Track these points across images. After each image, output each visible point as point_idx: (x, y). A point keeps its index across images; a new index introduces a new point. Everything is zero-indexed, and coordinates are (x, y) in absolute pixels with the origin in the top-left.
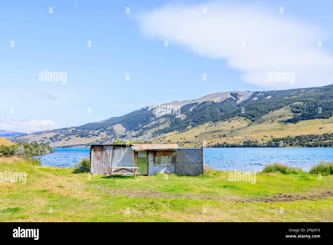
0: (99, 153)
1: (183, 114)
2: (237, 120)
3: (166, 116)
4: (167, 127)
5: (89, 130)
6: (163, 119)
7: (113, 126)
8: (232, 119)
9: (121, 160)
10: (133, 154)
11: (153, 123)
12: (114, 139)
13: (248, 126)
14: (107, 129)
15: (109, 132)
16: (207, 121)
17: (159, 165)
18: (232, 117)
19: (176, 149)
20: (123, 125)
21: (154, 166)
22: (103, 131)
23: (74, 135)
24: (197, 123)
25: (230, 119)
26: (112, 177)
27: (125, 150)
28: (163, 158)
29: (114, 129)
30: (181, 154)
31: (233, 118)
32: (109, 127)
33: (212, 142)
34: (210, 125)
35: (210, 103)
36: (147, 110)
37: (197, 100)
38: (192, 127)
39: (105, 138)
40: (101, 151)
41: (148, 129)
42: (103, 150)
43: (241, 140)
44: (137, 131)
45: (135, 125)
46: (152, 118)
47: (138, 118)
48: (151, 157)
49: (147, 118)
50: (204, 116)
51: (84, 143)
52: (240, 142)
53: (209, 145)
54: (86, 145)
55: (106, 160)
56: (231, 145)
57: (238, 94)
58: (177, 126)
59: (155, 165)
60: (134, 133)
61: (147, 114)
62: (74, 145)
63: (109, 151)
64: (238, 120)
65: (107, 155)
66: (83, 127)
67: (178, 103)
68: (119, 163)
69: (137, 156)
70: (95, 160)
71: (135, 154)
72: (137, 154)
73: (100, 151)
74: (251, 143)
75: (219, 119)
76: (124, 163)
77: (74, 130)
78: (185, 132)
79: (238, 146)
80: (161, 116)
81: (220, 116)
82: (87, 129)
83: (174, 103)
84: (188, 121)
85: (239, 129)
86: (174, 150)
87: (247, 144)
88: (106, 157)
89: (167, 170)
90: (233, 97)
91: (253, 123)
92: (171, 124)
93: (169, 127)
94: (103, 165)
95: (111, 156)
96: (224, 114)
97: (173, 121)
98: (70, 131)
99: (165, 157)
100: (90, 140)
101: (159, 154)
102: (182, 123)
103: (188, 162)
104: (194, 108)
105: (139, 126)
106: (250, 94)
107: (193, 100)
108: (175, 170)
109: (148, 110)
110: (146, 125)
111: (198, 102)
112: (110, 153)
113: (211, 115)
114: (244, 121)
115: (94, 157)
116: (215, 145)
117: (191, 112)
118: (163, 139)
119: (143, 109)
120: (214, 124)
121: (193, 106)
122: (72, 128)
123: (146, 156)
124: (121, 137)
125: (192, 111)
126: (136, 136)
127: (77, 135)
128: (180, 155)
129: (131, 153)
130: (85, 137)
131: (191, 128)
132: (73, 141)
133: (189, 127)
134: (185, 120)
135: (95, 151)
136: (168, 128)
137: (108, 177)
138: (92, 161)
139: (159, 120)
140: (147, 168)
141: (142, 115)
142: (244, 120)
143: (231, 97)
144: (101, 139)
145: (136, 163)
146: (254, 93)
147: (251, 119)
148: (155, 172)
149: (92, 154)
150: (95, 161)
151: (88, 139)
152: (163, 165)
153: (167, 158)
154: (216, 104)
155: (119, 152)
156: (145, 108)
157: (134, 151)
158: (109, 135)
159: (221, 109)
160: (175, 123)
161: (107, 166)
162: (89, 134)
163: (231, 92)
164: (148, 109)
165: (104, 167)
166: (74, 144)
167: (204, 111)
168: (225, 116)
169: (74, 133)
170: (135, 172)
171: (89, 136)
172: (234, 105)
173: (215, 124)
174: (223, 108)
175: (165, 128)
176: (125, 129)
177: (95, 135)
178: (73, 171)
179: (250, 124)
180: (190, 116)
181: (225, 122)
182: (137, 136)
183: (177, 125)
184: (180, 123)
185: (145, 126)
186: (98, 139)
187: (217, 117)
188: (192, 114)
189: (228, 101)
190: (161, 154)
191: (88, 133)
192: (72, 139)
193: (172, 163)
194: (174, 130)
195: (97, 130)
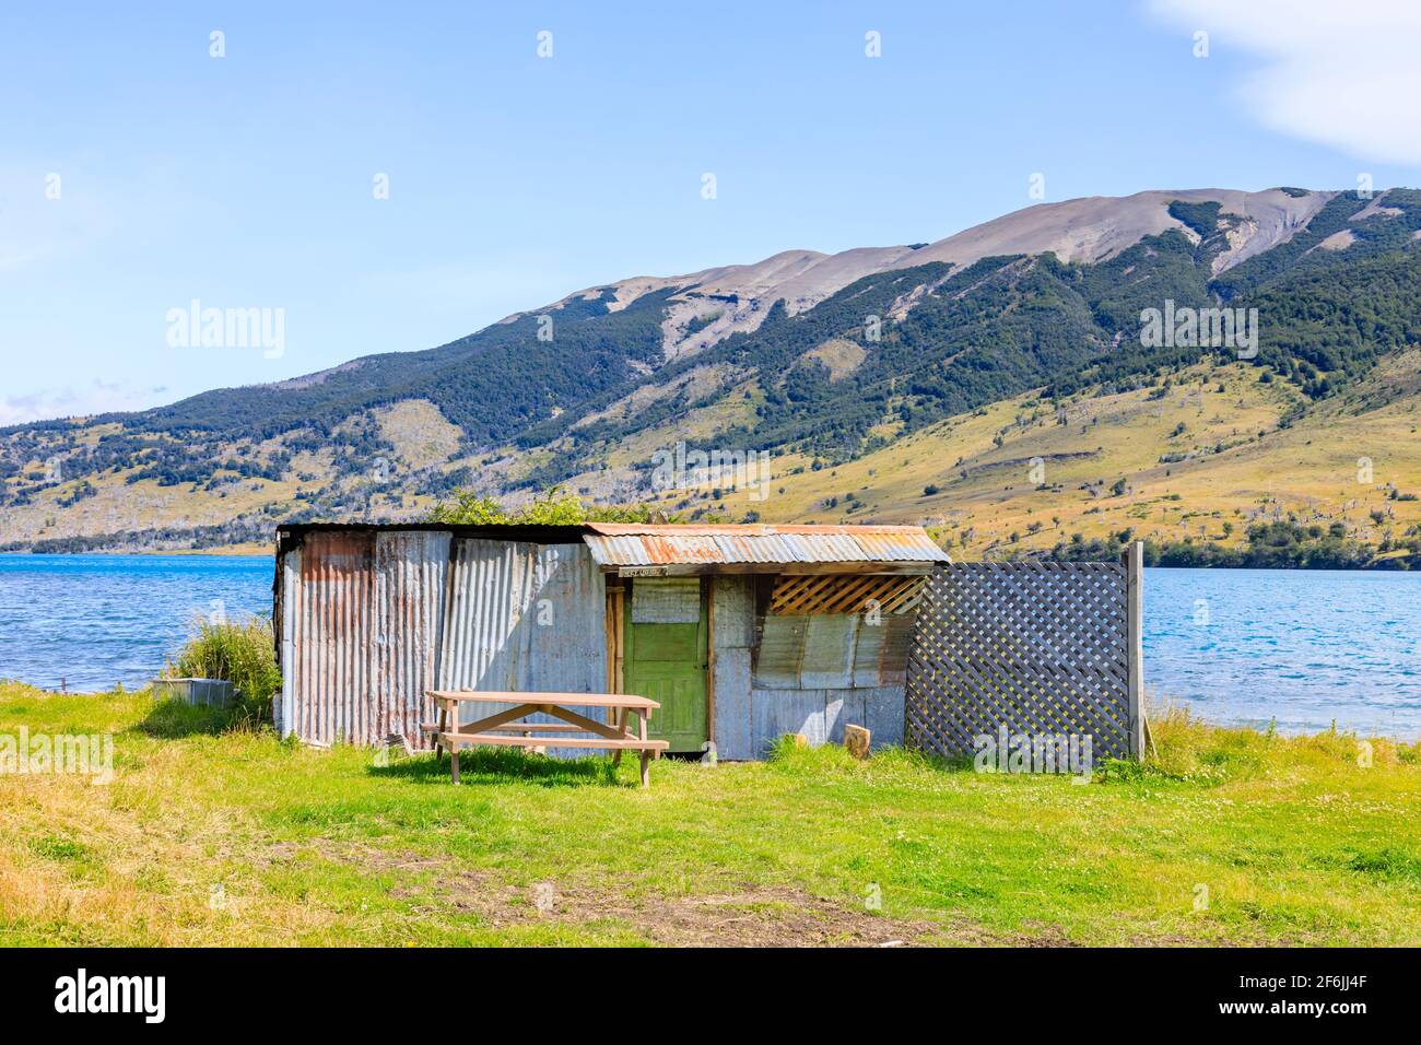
0: (339, 587)
1: (846, 343)
2: (1206, 381)
3: (731, 349)
4: (739, 423)
5: (216, 434)
6: (712, 372)
7: (375, 411)
8: (1173, 378)
9: (508, 642)
10: (597, 601)
11: (647, 394)
12: (381, 501)
13: (1283, 425)
14: (335, 431)
15: (350, 450)
16: (1003, 391)
17: (788, 683)
18: (1175, 363)
19: (919, 567)
20: (441, 409)
21: (756, 686)
22: (313, 447)
23: (117, 470)
24: (937, 400)
25: (1161, 380)
26: (455, 766)
27: (539, 568)
28: (820, 632)
29: (383, 435)
30: (959, 605)
31: (1181, 372)
32: (353, 418)
33: (1034, 529)
34: (1028, 413)
35: (1031, 267)
36: (606, 311)
37: (939, 246)
38: (902, 424)
39: (321, 493)
40: (357, 574)
41: (613, 434)
42: (369, 567)
43: (1234, 521)
44: (536, 451)
45: (523, 410)
46: (640, 366)
47: (542, 360)
48: (729, 620)
49: (604, 364)
50: (987, 355)
51: (182, 525)
52: (1228, 528)
53: (1015, 546)
54: (197, 535)
55: (397, 635)
56: (1165, 548)
57: (1219, 206)
58: (804, 418)
59: (763, 678)
60: (516, 463)
61: (604, 335)
62: (115, 536)
63: (421, 572)
64: (1214, 385)
65: (400, 601)
66: (178, 418)
67: (812, 264)
68: (495, 661)
69: (627, 612)
70: (315, 635)
71: (611, 596)
72: (628, 595)
73: (352, 572)
74: (1299, 541)
75: (1086, 374)
76: (529, 666)
77: (117, 432)
78: (854, 458)
79: (1213, 561)
80: (699, 350)
81: (1096, 356)
82: (203, 433)
83: (784, 264)
84: (876, 385)
85: (1223, 443)
86: (907, 572)
87: (1275, 545)
88: (392, 614)
89: (850, 721)
90: (1189, 225)
91: (1320, 404)
92: (765, 403)
93: (751, 428)
94: (374, 678)
95: (431, 613)
96: (1119, 346)
97: (778, 387)
98: (92, 440)
99: (837, 619)
100: (220, 502)
101: (791, 600)
102: (838, 399)
103: (1011, 662)
104: (919, 299)
105: (550, 415)
106: (1303, 211)
107: (916, 247)
108: (908, 720)
109: (613, 307)
110: (600, 408)
111: (949, 261)
112: (426, 587)
113: (1035, 348)
114: (1254, 393)
115: (306, 619)
116: (1059, 547)
117: (899, 327)
118: (710, 501)
119: (576, 304)
120: (1049, 408)
121: (913, 286)
122: (105, 419)
123: (690, 613)
124: (430, 485)
125: (906, 322)
126: (530, 484)
127: (138, 469)
128: (952, 612)
129: (586, 590)
130: (193, 483)
131: (899, 435)
132: (114, 511)
133: (885, 429)
134: (857, 379)
135: (309, 568)
136: (744, 430)
137: (418, 771)
138: (287, 647)
139: (684, 378)
140: (700, 700)
141: (570, 343)
142: (1254, 386)
143: (1172, 232)
144: (299, 497)
145: (620, 664)
146: (1329, 203)
147: (1302, 377)
148: (764, 731)
149: (288, 593)
150: (315, 643)
151: (207, 494)
152: (822, 681)
153: (854, 629)
154: (1067, 273)
155: (490, 578)
156: (590, 297)
157: (602, 575)
158: (351, 470)
159: (1102, 306)
160: (793, 398)
161: (401, 681)
162: (216, 466)
163: (1176, 193)
164: (609, 305)
165: (384, 690)
166: (114, 531)
167: (987, 322)
168: (1128, 355)
169: (114, 455)
170: (622, 730)
171: (219, 474)
172: (1193, 284)
173: (1061, 411)
174: (1114, 305)
175: (725, 430)
176: (458, 431)
177: (256, 473)
178: (142, 718)
179: (1300, 412)
180: (894, 355)
181: (1128, 395)
182: (532, 484)
183: (803, 412)
184: (823, 403)
185: (590, 419)
186: (278, 498)
187: (1071, 363)
188: (907, 340)
189: (1150, 253)
190: (808, 601)
191: (207, 454)
192: (101, 494)
193: (886, 667)
194: (782, 442)
195: (269, 436)
